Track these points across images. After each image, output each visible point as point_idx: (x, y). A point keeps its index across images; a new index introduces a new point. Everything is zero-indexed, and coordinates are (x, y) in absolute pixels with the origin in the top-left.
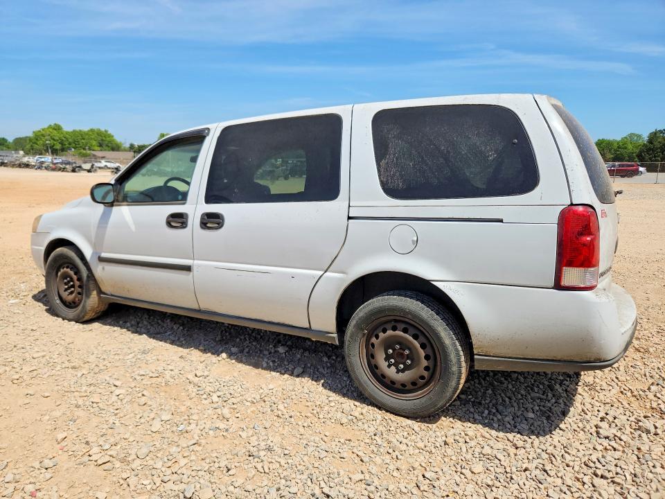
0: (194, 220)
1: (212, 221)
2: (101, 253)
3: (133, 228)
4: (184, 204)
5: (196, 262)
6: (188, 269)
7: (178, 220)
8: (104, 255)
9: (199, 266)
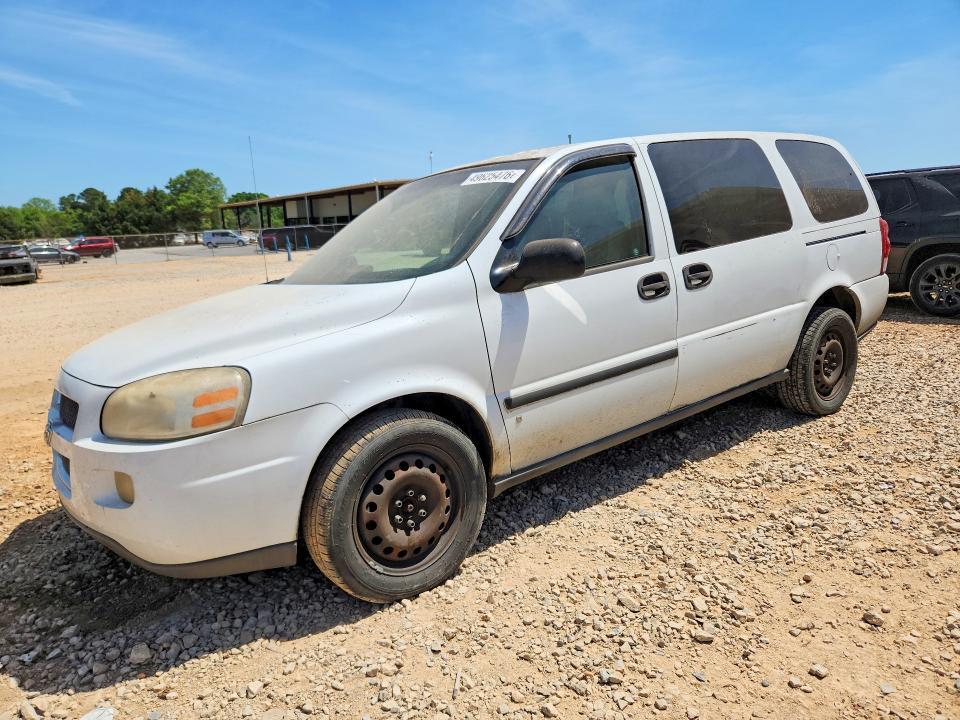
0: (676, 280)
1: (698, 275)
2: (509, 392)
3: (582, 318)
4: (651, 260)
5: (679, 340)
6: (672, 354)
7: (654, 286)
8: (515, 393)
9: (685, 345)
